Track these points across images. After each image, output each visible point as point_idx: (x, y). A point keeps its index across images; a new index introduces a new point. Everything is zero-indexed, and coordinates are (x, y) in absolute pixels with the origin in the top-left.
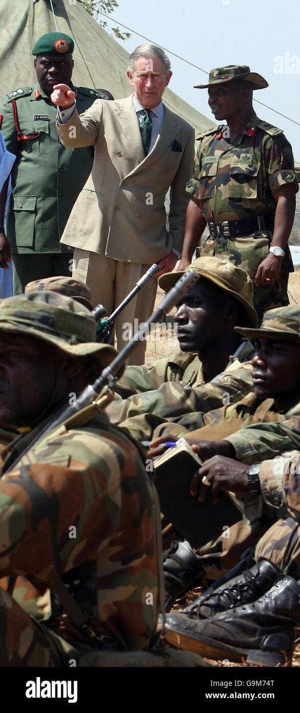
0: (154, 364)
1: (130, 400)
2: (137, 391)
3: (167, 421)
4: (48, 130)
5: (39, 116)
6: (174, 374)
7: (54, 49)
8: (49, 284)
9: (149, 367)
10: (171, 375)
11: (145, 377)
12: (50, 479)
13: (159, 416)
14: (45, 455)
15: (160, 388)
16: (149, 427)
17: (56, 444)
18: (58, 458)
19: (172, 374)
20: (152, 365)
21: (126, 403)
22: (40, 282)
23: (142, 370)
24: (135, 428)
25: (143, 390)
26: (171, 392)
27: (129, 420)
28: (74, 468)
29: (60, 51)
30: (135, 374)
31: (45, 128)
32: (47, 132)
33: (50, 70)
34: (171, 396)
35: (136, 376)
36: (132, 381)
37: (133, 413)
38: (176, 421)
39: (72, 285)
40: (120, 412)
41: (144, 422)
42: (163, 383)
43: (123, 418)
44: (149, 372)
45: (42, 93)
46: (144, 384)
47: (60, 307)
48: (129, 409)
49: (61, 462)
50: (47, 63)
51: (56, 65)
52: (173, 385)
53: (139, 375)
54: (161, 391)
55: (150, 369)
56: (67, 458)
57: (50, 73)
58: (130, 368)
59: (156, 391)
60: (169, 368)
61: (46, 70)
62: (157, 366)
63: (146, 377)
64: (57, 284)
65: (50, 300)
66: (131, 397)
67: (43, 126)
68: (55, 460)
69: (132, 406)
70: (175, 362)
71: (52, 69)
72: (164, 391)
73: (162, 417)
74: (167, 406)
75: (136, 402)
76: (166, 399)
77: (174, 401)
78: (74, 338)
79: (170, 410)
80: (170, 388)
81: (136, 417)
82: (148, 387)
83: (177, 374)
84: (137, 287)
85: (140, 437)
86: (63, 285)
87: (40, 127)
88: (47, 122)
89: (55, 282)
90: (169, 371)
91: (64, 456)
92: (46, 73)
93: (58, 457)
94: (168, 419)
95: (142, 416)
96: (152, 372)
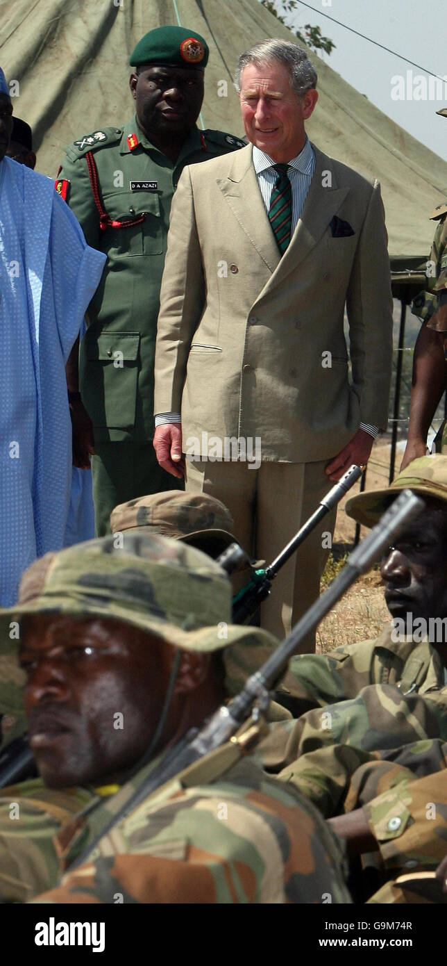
0: (350, 650)
1: (304, 721)
2: (321, 702)
3: (374, 758)
4: (158, 209)
5: (141, 184)
6: (385, 669)
7: (179, 54)
8: (156, 508)
9: (341, 657)
10: (382, 671)
11: (333, 676)
12: (151, 883)
13: (359, 747)
14: (142, 836)
15: (359, 696)
16: (343, 771)
17: (162, 818)
18: (167, 844)
19: (382, 668)
20: (346, 652)
21: (298, 725)
22: (137, 505)
23: (328, 663)
24: (317, 773)
25: (331, 699)
26: (379, 704)
27: (307, 757)
28: (195, 861)
29: (189, 58)
30: (313, 668)
31: (153, 207)
32: (158, 214)
33: (166, 93)
34: (380, 711)
35: (316, 674)
36: (309, 682)
37: (313, 744)
38: (391, 758)
39: (198, 507)
40: (285, 743)
41: (333, 762)
42: (365, 686)
43: (293, 756)
44: (341, 665)
45: (142, 141)
46: (332, 689)
47: (162, 562)
48: (304, 737)
49: (171, 851)
50: (161, 80)
51: (179, 85)
52: (384, 690)
53: (322, 672)
54: (360, 702)
55: (341, 661)
56: (182, 844)
57: (168, 98)
58: (305, 658)
59: (353, 701)
60: (377, 657)
61: (159, 91)
62: (355, 654)
63: (336, 675)
64: (171, 507)
65: (145, 550)
66: (306, 715)
67: (148, 202)
68: (161, 847)
69: (308, 732)
70: (387, 647)
71: (171, 91)
72: (367, 701)
73: (364, 751)
74: (373, 729)
75: (315, 724)
76: (370, 715)
77: (386, 720)
78: (191, 618)
79: (377, 735)
80: (377, 696)
81: (318, 752)
82: (339, 693)
83: (392, 670)
84: (321, 507)
85: (326, 788)
86: (183, 508)
87: (143, 203)
88: (156, 195)
89: (168, 504)
90: (378, 664)
91: (176, 840)
92: (160, 97)
93: (165, 842)
94: (377, 754)
95: (328, 751)
96: (346, 666)
